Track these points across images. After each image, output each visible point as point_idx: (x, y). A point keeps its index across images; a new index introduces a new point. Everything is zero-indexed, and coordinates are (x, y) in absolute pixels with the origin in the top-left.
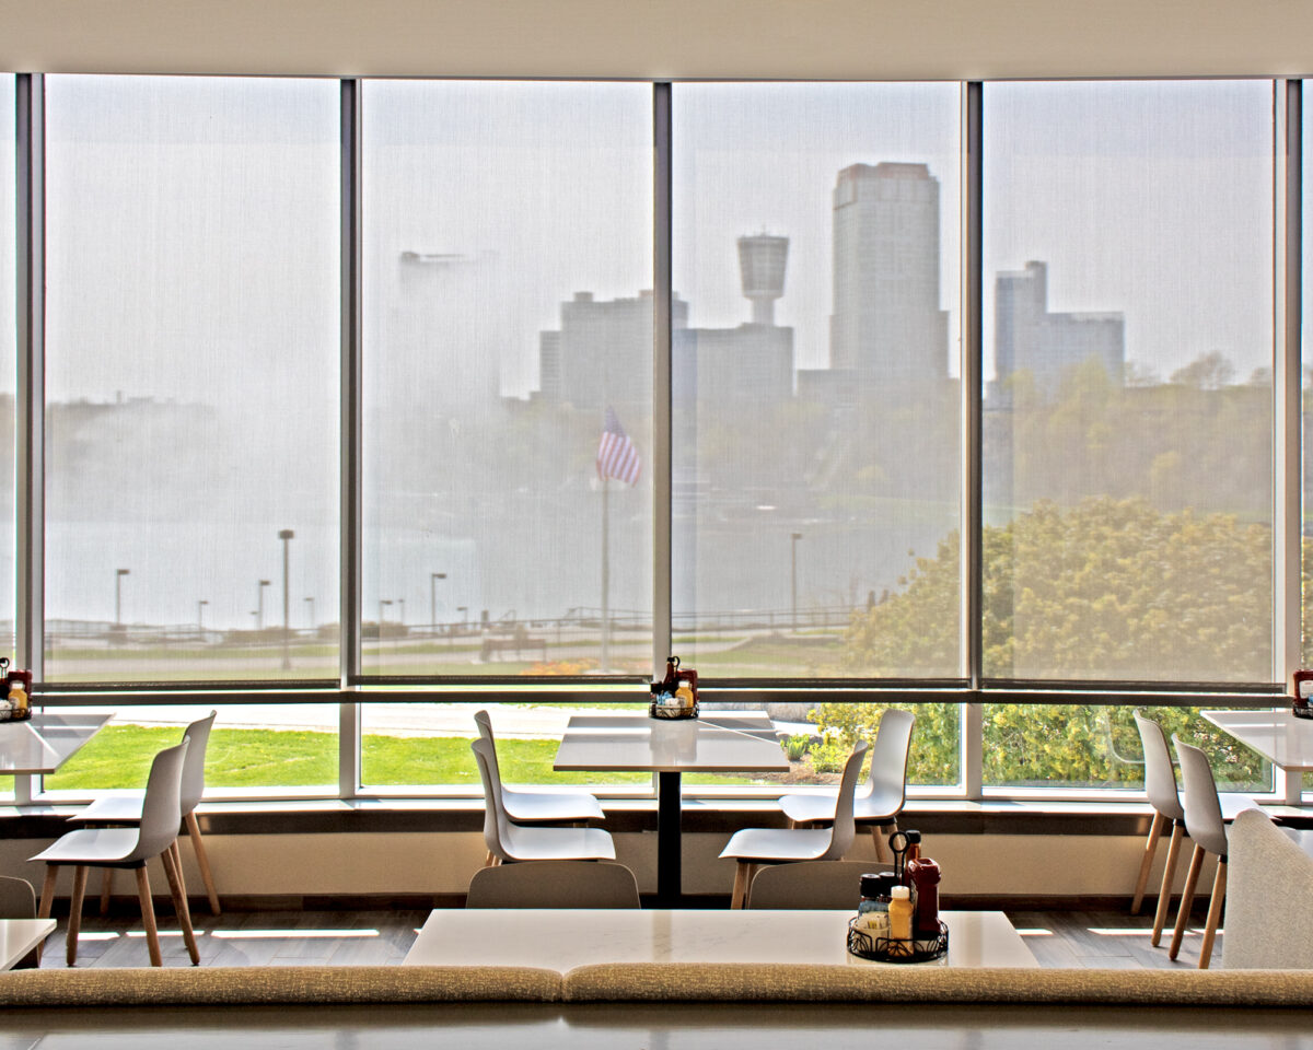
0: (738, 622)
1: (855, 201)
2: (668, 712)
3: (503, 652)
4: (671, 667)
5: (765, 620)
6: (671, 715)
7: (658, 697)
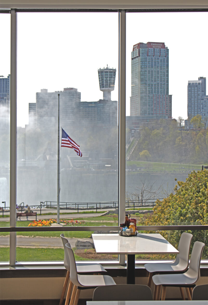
0: (102, 206)
1: (139, 56)
2: (127, 234)
3: (21, 217)
4: (127, 218)
5: (112, 205)
6: (128, 235)
7: (123, 229)
